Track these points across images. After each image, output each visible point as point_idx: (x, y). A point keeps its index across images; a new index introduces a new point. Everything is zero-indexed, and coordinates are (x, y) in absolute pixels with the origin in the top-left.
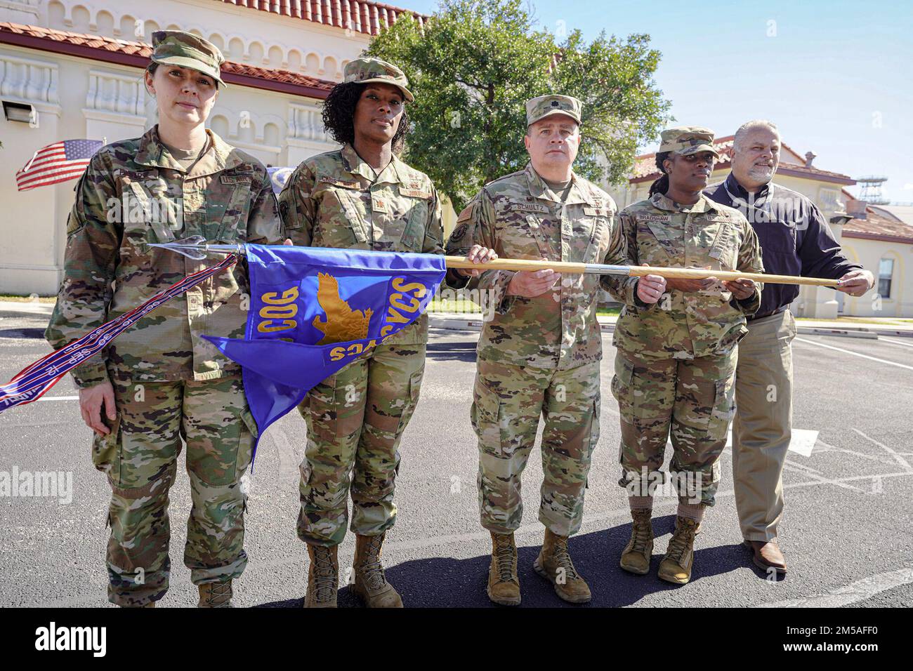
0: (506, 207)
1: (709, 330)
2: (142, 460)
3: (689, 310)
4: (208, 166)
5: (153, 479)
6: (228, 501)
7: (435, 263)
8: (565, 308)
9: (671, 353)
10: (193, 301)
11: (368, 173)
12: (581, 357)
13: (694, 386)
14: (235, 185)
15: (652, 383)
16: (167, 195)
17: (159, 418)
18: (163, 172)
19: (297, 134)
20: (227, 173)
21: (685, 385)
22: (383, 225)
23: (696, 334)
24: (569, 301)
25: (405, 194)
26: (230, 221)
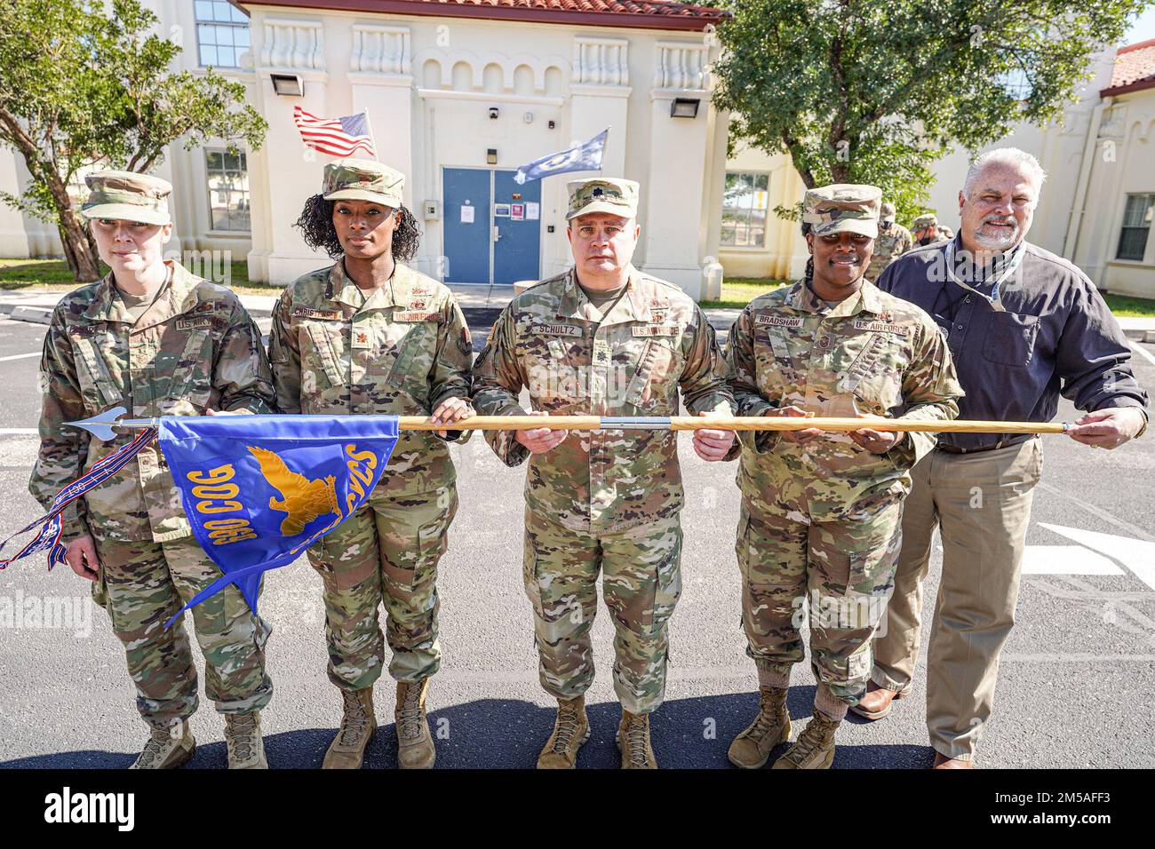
0: (528, 329)
1: (833, 489)
2: (131, 606)
3: (805, 459)
4: (160, 312)
5: (147, 622)
6: (230, 644)
7: (385, 427)
8: (595, 460)
9: (784, 511)
10: (145, 462)
11: (354, 297)
12: (636, 515)
13: (823, 554)
14: (190, 330)
15: (770, 541)
16: (114, 350)
17: (138, 570)
18: (111, 326)
19: (583, 78)
20: (185, 317)
21: (814, 551)
22: (366, 363)
23: (812, 492)
24: (601, 451)
25: (401, 319)
26: (182, 374)
